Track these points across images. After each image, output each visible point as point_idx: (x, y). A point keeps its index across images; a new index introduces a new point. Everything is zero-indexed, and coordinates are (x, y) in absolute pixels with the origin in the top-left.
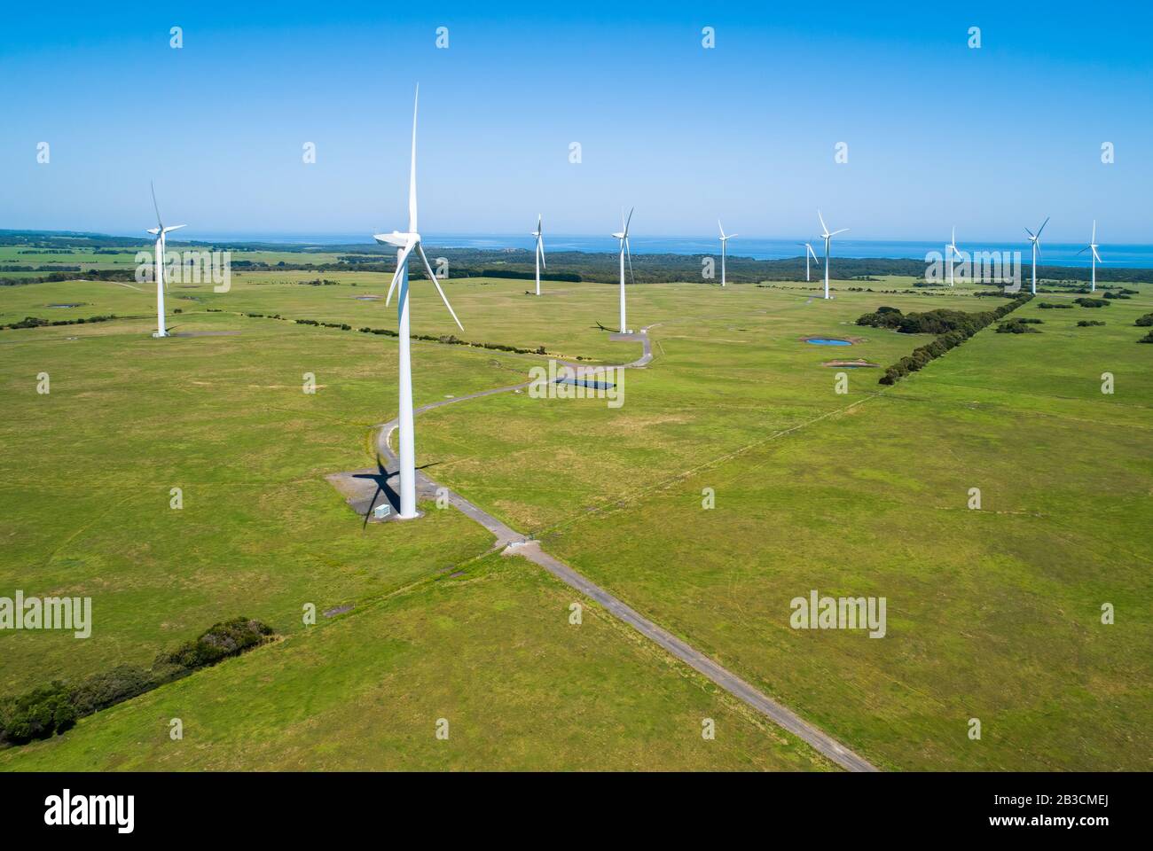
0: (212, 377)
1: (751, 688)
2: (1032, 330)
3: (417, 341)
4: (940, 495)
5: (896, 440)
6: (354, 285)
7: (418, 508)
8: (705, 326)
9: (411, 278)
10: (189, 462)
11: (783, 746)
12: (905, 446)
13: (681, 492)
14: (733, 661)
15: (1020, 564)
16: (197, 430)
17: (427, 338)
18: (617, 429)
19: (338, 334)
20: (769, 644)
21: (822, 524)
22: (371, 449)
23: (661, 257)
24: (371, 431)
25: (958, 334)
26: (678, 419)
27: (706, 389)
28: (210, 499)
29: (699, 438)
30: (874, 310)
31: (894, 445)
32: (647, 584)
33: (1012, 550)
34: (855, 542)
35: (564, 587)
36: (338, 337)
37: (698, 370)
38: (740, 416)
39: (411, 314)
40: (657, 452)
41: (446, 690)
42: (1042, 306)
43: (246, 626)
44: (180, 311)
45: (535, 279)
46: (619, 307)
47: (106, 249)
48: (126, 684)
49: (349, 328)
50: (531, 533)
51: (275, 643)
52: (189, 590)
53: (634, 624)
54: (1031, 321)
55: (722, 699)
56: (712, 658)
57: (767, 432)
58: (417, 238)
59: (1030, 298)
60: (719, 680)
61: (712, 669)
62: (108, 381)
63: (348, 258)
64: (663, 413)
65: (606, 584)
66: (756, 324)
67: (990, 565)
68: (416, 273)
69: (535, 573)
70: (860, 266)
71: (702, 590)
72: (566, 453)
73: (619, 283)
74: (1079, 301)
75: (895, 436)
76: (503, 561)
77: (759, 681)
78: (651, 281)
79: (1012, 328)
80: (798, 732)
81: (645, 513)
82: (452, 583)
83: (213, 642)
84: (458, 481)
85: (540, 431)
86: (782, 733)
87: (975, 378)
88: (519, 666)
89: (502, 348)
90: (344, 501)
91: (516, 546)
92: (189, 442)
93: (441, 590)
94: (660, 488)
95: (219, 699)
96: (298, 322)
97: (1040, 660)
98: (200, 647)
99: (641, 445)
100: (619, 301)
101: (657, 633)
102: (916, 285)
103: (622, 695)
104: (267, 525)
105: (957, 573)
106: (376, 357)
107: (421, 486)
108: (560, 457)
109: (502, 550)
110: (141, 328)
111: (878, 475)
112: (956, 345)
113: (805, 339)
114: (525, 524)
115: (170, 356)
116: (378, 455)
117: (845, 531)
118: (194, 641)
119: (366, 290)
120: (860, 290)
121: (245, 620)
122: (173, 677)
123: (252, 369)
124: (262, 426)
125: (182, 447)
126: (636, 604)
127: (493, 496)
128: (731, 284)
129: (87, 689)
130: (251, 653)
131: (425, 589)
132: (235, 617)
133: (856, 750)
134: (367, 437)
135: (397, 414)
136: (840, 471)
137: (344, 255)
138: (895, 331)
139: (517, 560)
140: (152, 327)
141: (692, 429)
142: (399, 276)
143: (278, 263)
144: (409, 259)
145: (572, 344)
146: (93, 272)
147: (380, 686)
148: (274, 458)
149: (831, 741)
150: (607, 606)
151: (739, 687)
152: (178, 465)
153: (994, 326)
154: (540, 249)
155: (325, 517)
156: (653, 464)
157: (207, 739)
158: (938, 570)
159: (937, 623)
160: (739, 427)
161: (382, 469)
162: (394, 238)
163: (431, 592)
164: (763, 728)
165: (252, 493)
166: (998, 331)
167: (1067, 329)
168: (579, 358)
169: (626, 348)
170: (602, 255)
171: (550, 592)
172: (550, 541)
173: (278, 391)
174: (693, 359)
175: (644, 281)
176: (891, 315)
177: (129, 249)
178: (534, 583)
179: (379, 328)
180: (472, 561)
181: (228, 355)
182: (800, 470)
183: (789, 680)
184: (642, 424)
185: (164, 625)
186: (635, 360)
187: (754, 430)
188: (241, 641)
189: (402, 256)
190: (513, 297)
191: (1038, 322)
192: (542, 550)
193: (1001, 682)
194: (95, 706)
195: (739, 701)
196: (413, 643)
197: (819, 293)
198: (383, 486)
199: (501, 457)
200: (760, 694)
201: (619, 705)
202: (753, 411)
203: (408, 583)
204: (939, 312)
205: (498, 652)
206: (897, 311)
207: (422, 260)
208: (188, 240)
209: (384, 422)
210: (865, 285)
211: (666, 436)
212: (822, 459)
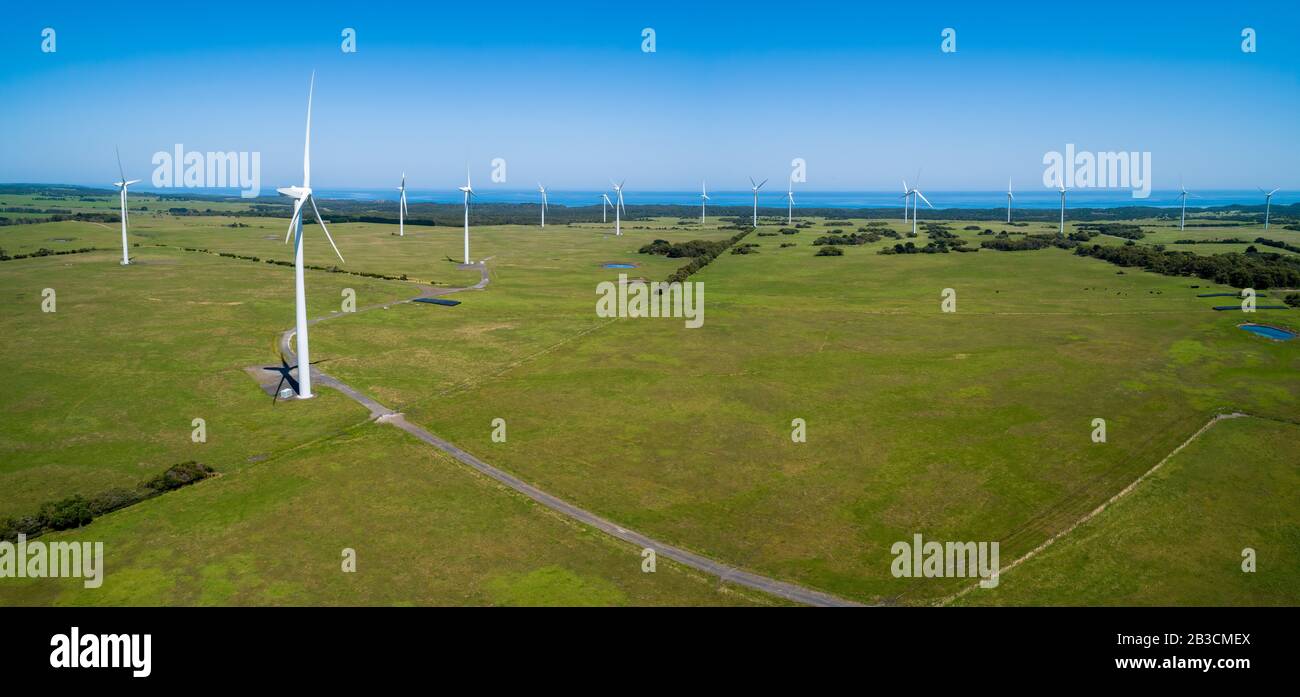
0: (161, 295)
1: (560, 501)
2: (754, 252)
3: (309, 270)
4: (693, 367)
5: (664, 333)
6: (262, 227)
7: (313, 391)
8: (529, 257)
9: (304, 223)
10: (150, 356)
11: (583, 532)
12: (671, 336)
13: (510, 378)
14: (548, 486)
15: (743, 406)
16: (153, 333)
17: (316, 268)
18: (462, 334)
19: (250, 265)
20: (573, 474)
21: (613, 394)
22: (276, 350)
23: (496, 206)
24: (276, 336)
25: (707, 257)
26: (507, 326)
27: (529, 304)
28: (165, 382)
29: (524, 339)
30: (651, 242)
31: (664, 336)
32: (484, 440)
33: (739, 398)
34: (636, 404)
35: (422, 443)
36: (250, 266)
37: (523, 290)
38: (554, 322)
39: (304, 250)
40: (492, 350)
41: (337, 507)
42: (760, 235)
43: (195, 466)
44: (138, 245)
45: (399, 223)
46: (464, 245)
47: (87, 197)
48: (120, 500)
49: (258, 260)
50: (397, 409)
51: (215, 478)
52: (155, 443)
53: (475, 466)
54: (753, 246)
55: (539, 509)
56: (532, 485)
57: (573, 332)
58: (310, 191)
59: (752, 230)
60: (537, 498)
61: (533, 492)
62: (93, 296)
63: (258, 207)
64: (496, 322)
65: (454, 440)
66: (566, 255)
67: (726, 409)
68: (308, 219)
69: (400, 435)
70: (641, 211)
71: (525, 443)
72: (422, 352)
73: (463, 226)
74: (781, 230)
75: (665, 330)
76: (376, 427)
77: (566, 497)
78: (488, 224)
79: (740, 251)
80: (594, 524)
81: (483, 393)
82: (338, 442)
83: (174, 476)
84: (341, 373)
85: (403, 337)
86: (582, 525)
87: (717, 286)
88: (390, 492)
89: (373, 275)
90: (258, 386)
91: (385, 417)
92: (148, 342)
93: (331, 446)
94: (494, 375)
95: (182, 510)
96: (221, 255)
97: (755, 461)
98: (166, 479)
99: (480, 345)
100: (464, 240)
101: (492, 471)
102: (680, 223)
103: (465, 508)
104: (205, 401)
105: (704, 416)
106: (279, 282)
107: (314, 376)
108: (418, 356)
109: (376, 419)
110: (112, 258)
111: (652, 358)
112: (706, 264)
113: (602, 265)
114: (392, 402)
115: (132, 279)
116: (282, 355)
117: (629, 397)
118: (161, 475)
119: (271, 232)
120: (641, 228)
121: (194, 463)
122: (150, 496)
123: (189, 289)
124: (197, 332)
125: (143, 345)
126: (476, 453)
127: (368, 383)
128: (548, 225)
129: (97, 501)
130: (200, 483)
131: (320, 445)
132: (187, 460)
133: (634, 530)
134: (273, 340)
135: (295, 325)
136: (627, 357)
137: (254, 204)
138: (665, 256)
139: (387, 426)
140: (119, 257)
141: (519, 332)
142: (295, 221)
143: (205, 210)
144: (303, 208)
145: (427, 272)
146: (79, 214)
147: (291, 504)
148: (207, 355)
149: (617, 527)
150: (455, 454)
151: (552, 501)
152: (141, 358)
153: (730, 250)
154: (404, 199)
155: (244, 397)
156: (489, 359)
157: (177, 532)
158: (692, 416)
159: (690, 449)
160: (552, 330)
161: (285, 364)
162: (292, 191)
163: (323, 447)
164: (568, 523)
165: (194, 379)
166: (733, 253)
167: (776, 249)
168: (433, 283)
169: (469, 275)
170: (451, 206)
171: (412, 447)
172: (411, 414)
173: (208, 306)
174: (519, 281)
175: (483, 224)
176: (663, 245)
177: (103, 198)
178: (400, 441)
179: (281, 260)
180: (353, 427)
181: (171, 279)
182: (597, 358)
183: (587, 494)
184: (481, 330)
185: (141, 464)
186: (476, 284)
187: (565, 332)
188: (193, 476)
189: (298, 205)
190: (382, 237)
191: (757, 246)
192: (406, 419)
193: (731, 478)
194: (103, 511)
195: (551, 509)
196: (312, 479)
197: (612, 231)
198: (286, 376)
199: (374, 356)
200: (567, 504)
201: (463, 514)
202: (564, 318)
203: (306, 441)
204: (695, 242)
205: (374, 484)
206: (666, 242)
207: (313, 208)
208: (142, 191)
209: (285, 330)
210: (644, 224)
211: (500, 338)
212: (613, 350)
